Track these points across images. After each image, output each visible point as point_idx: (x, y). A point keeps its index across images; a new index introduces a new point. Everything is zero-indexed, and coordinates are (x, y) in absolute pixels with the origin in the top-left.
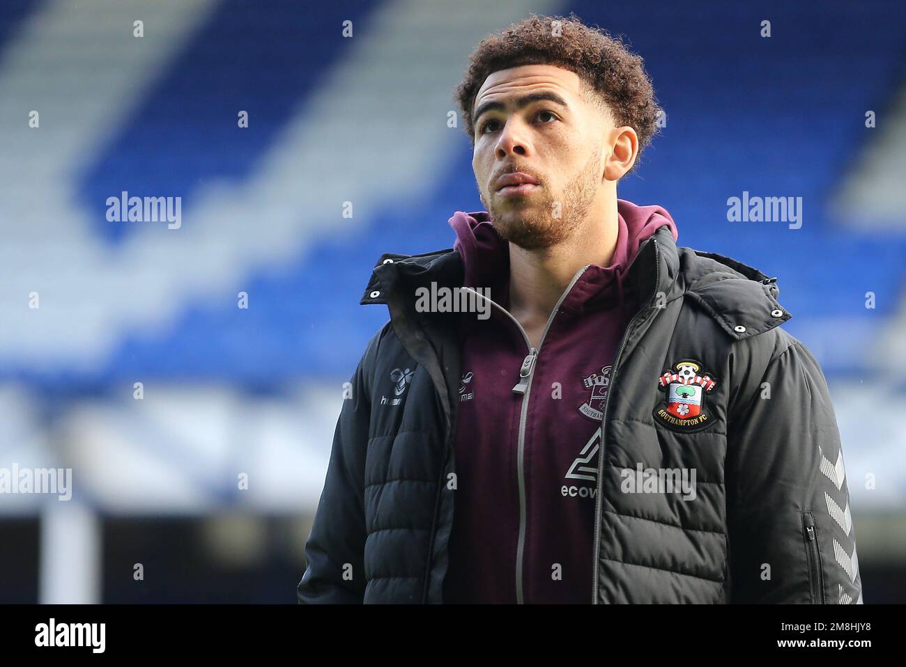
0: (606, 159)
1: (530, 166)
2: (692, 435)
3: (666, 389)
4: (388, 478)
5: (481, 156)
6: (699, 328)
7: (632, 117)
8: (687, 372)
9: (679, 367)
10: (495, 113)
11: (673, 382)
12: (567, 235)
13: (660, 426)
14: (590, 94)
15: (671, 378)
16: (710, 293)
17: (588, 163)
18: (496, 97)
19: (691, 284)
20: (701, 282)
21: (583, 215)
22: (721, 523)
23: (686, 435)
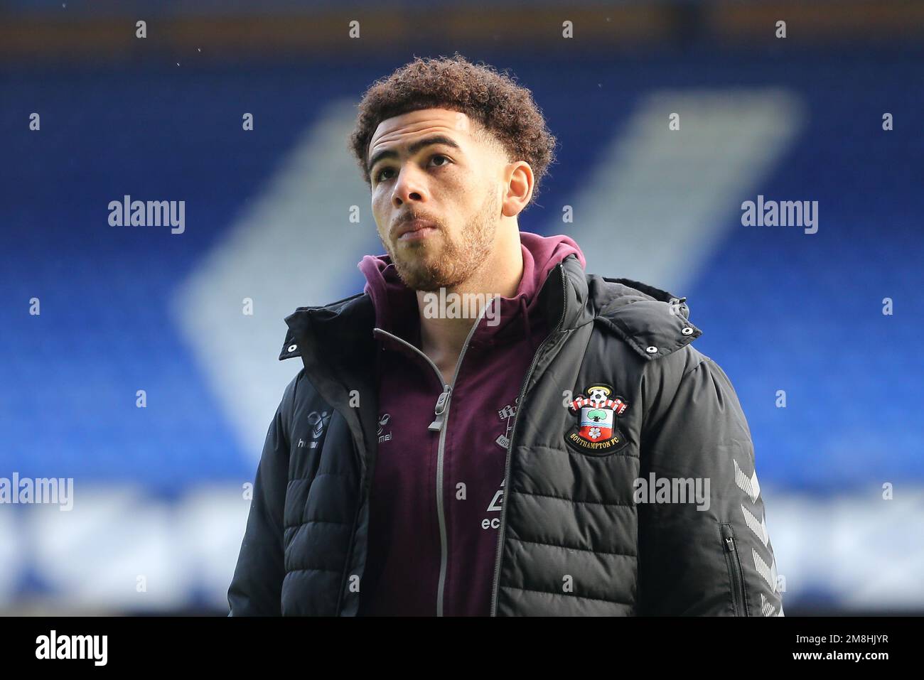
0: (503, 197)
1: (427, 211)
2: (605, 458)
3: (577, 413)
4: (304, 520)
5: (379, 204)
6: (610, 352)
7: (525, 151)
8: (598, 396)
9: (590, 391)
10: (388, 162)
11: (585, 406)
12: (471, 275)
13: (573, 450)
14: (481, 133)
15: (582, 403)
16: (620, 317)
17: (485, 203)
18: (388, 146)
19: (600, 309)
20: (609, 307)
21: (486, 253)
22: (633, 544)
23: (599, 458)
